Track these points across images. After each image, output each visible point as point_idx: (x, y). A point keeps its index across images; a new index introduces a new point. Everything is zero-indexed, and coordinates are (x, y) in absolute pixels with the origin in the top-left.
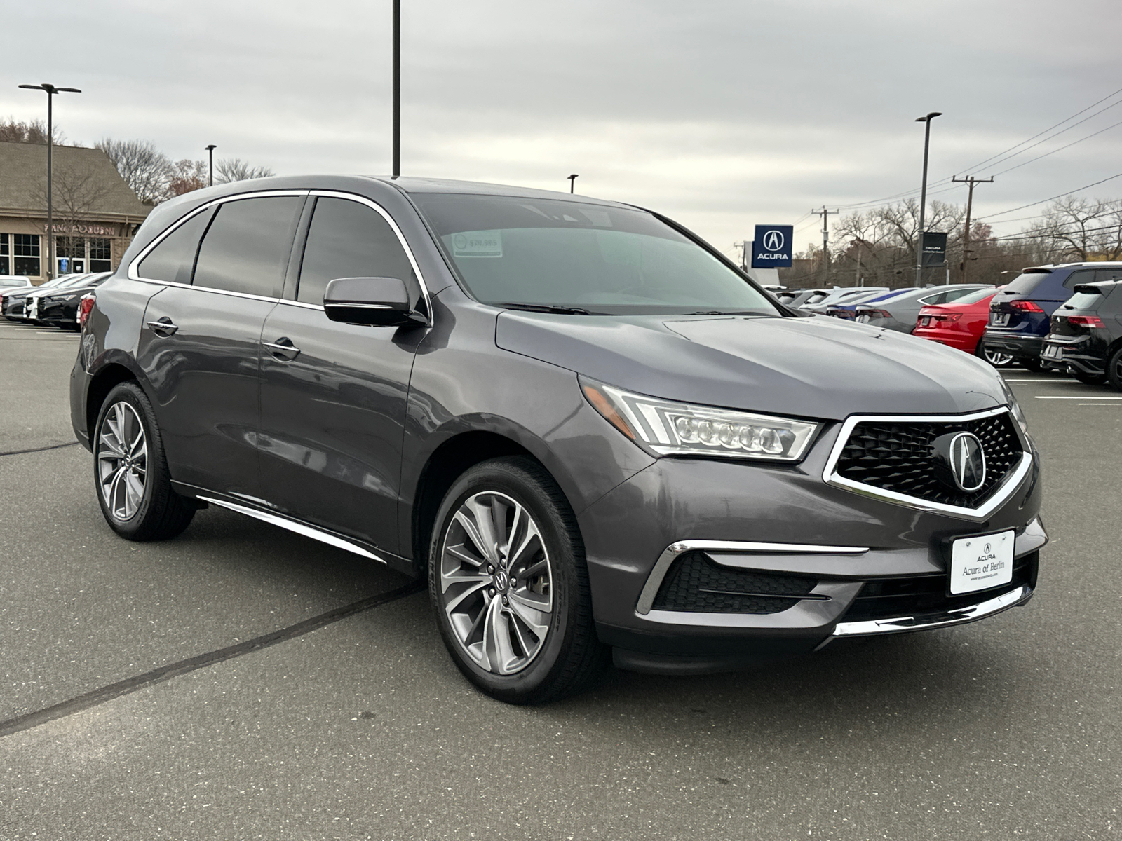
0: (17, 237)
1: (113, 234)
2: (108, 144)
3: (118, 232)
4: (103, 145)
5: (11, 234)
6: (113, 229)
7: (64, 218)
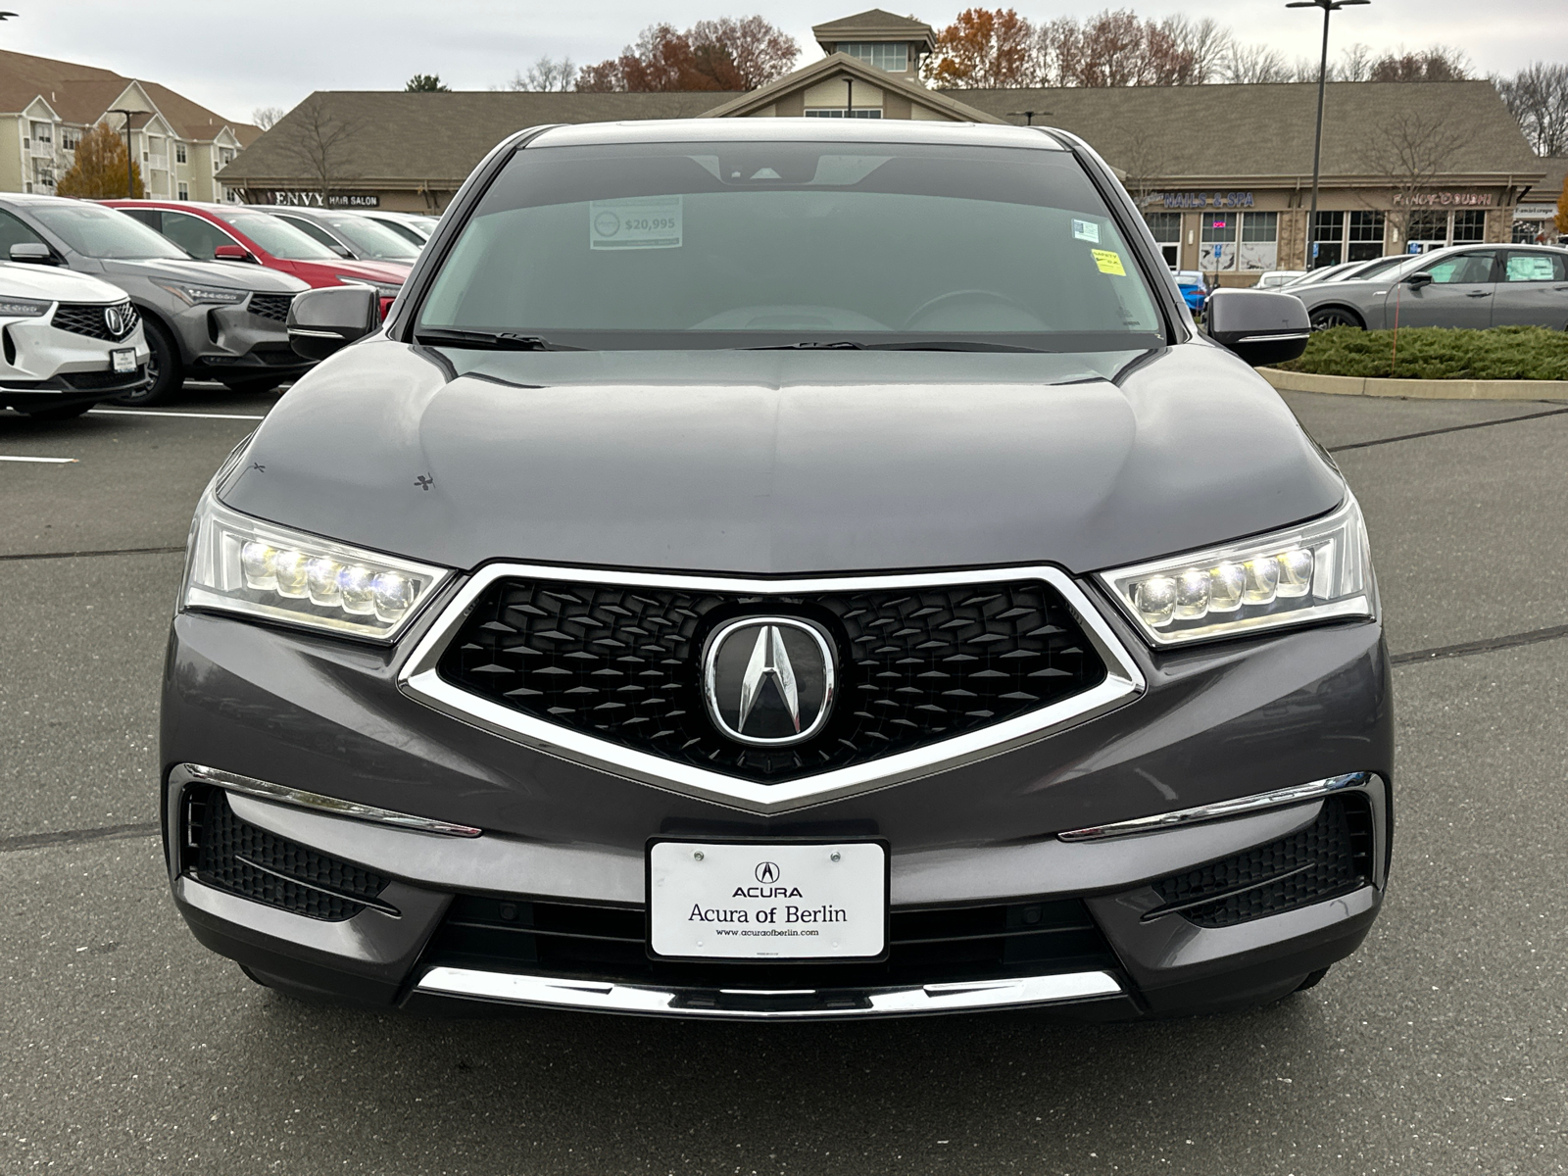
0: (1355, 216)
1: (1488, 203)
2: (1538, 70)
3: (1496, 202)
4: (1531, 71)
5: (1347, 212)
6: (1490, 196)
7: (1401, 185)
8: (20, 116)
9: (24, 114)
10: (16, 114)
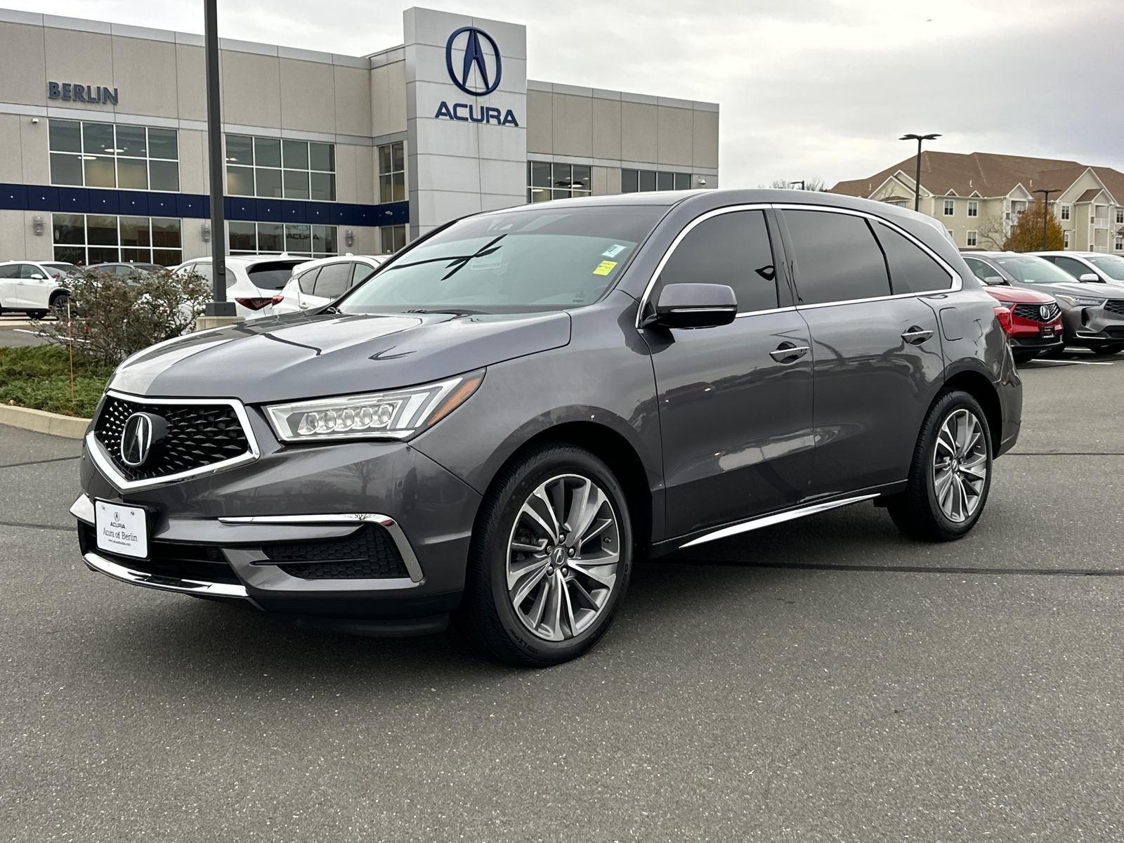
8: (1005, 198)
9: (1008, 196)
10: (1002, 197)
